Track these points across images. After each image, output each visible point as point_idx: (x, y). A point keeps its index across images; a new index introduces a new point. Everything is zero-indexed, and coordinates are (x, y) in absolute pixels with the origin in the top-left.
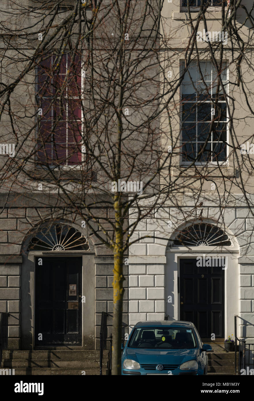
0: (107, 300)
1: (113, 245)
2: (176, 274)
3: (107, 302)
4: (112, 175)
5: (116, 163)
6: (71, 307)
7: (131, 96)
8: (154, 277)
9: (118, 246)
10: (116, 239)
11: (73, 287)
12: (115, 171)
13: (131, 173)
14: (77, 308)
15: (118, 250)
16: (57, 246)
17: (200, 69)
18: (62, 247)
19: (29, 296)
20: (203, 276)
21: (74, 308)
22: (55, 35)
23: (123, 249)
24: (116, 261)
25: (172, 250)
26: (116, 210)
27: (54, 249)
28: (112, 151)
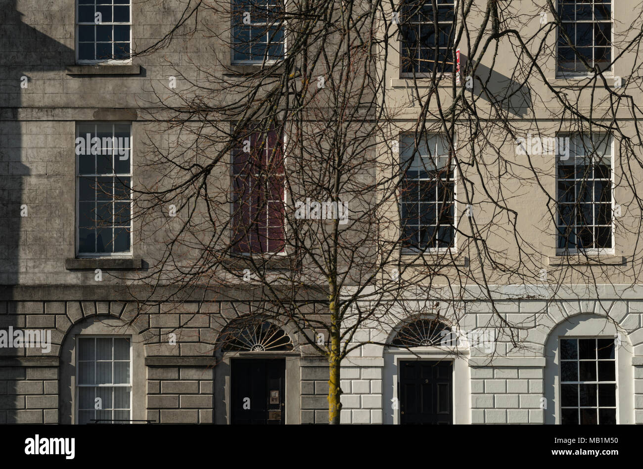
0: (315, 409)
1: (329, 353)
2: (395, 378)
3: (314, 412)
4: (327, 271)
5: (332, 258)
6: (273, 417)
7: (349, 180)
8: (370, 383)
9: (334, 353)
10: (331, 345)
11: (275, 394)
12: (330, 266)
13: (350, 268)
14: (279, 418)
15: (334, 358)
16: (257, 346)
17: (428, 147)
18: (262, 348)
19: (224, 404)
20: (427, 381)
21: (276, 418)
22: (258, 110)
23: (341, 356)
24: (332, 371)
25: (390, 351)
26: (332, 311)
27: (253, 350)
28: (327, 243)
